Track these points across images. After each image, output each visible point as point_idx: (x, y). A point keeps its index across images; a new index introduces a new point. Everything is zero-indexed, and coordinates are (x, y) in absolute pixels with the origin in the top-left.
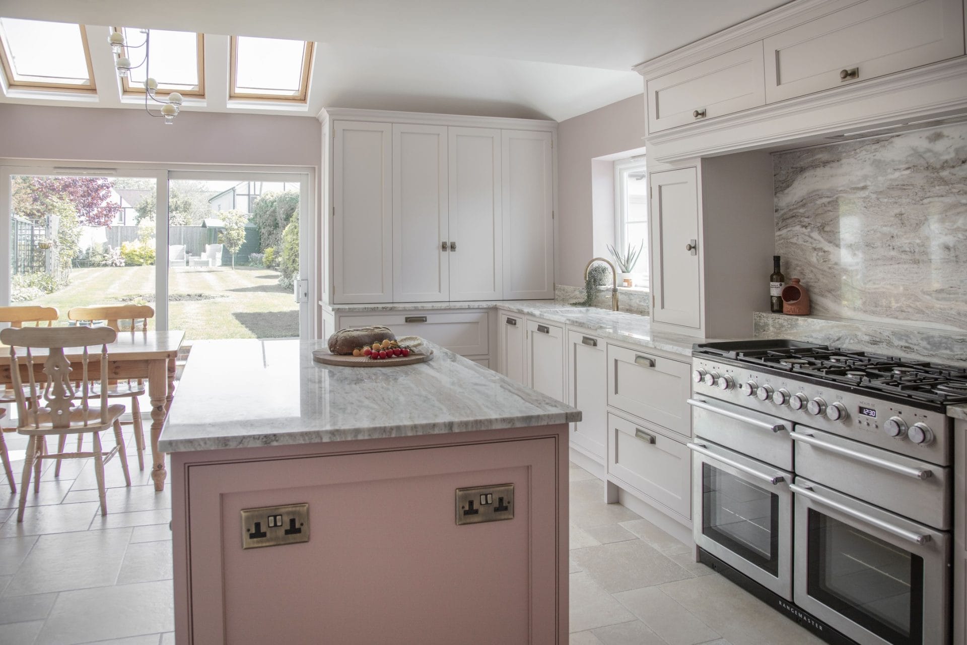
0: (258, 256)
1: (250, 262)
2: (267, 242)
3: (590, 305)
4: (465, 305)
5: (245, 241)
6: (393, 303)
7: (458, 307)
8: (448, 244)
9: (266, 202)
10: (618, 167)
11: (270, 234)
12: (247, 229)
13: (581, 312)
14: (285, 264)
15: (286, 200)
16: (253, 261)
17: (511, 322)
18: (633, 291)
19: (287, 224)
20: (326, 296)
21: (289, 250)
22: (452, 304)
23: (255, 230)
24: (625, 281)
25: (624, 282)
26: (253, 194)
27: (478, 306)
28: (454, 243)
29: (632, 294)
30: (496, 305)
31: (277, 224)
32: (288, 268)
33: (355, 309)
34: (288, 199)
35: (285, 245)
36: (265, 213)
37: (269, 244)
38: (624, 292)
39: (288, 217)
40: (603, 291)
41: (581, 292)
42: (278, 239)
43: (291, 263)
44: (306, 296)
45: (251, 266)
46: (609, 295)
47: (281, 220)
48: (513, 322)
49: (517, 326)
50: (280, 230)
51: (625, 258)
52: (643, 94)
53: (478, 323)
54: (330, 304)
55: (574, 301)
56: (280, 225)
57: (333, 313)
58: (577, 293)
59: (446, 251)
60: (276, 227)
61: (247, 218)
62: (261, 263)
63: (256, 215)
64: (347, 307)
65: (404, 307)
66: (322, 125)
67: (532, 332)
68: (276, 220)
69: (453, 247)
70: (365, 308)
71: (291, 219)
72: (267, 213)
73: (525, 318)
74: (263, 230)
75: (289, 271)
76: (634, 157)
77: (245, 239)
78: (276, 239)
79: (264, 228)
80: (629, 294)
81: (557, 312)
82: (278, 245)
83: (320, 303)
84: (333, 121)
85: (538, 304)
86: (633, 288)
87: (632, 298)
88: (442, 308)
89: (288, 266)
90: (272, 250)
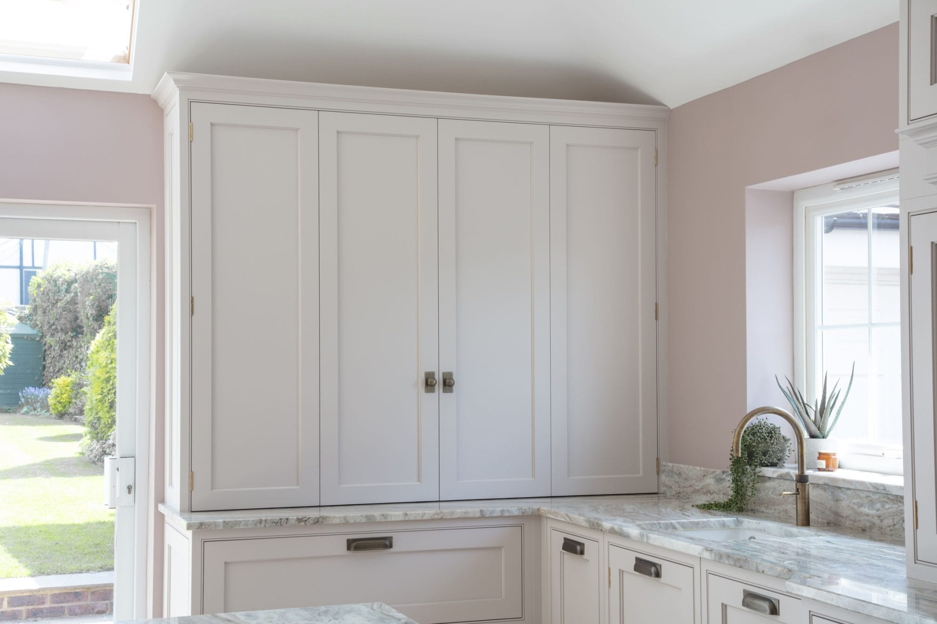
0: (40, 393)
1: (21, 406)
2: (59, 365)
3: (741, 510)
4: (474, 509)
5: (11, 363)
6: (320, 506)
7: (459, 516)
8: (436, 377)
9: (55, 281)
10: (802, 205)
11: (65, 346)
12: (15, 338)
13: (724, 525)
14: (94, 412)
15: (96, 279)
16: (27, 403)
17: (572, 547)
18: (844, 481)
19: (100, 328)
20: (174, 494)
21: (102, 382)
22: (446, 509)
23: (33, 340)
24: (821, 456)
25: (819, 458)
26: (31, 265)
27: (502, 511)
28: (451, 374)
29: (839, 488)
30: (538, 510)
31: (81, 327)
32: (99, 419)
33: (237, 523)
34: (101, 277)
35: (93, 373)
36: (54, 305)
37: (62, 368)
38: (821, 482)
39: (101, 313)
40: (770, 478)
41: (719, 480)
42: (81, 357)
43: (106, 409)
44: (129, 492)
45: (24, 414)
46: (789, 489)
47: (88, 318)
48: (578, 548)
49: (586, 556)
50: (85, 339)
51: (816, 405)
52: (896, 25)
53: (500, 548)
54: (182, 511)
55: (703, 500)
56: (85, 329)
57: (189, 534)
58: (710, 481)
59: (433, 391)
60: (78, 333)
61: (18, 314)
62: (45, 406)
63: (35, 309)
64: (219, 518)
65: (345, 518)
66: (166, 113)
67: (621, 572)
68: (76, 318)
69: (448, 384)
70: (261, 522)
71: (107, 318)
72: (59, 304)
73: (604, 540)
74: (48, 339)
75: (102, 425)
76: (840, 181)
77: (10, 359)
78: (77, 357)
79: (52, 335)
80: (834, 488)
81: (674, 528)
82: (81, 369)
83: (161, 508)
84: (189, 104)
85: (629, 505)
86: (838, 474)
87: (842, 496)
88: (425, 518)
89: (100, 414)
90: (70, 379)
